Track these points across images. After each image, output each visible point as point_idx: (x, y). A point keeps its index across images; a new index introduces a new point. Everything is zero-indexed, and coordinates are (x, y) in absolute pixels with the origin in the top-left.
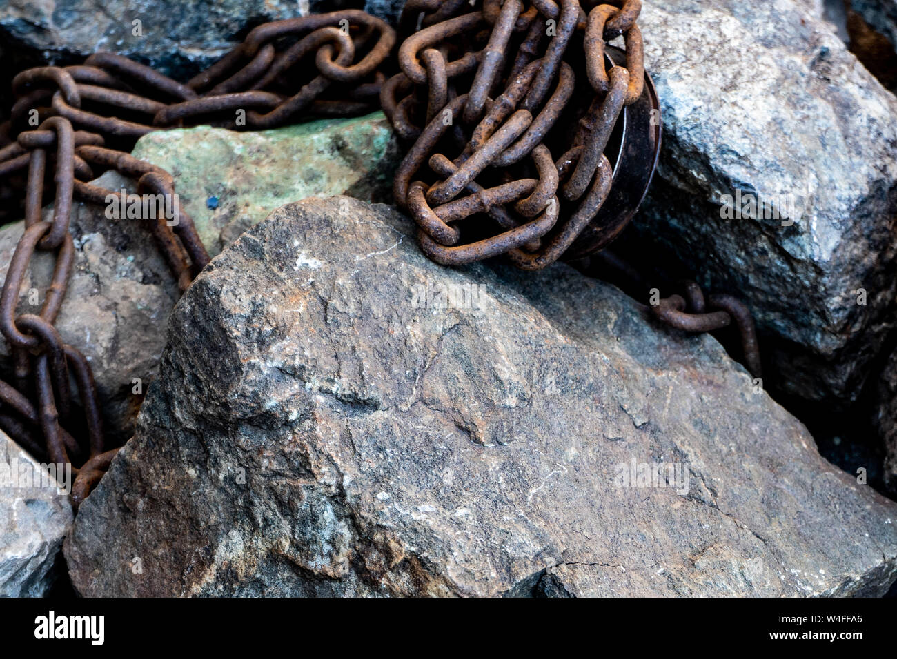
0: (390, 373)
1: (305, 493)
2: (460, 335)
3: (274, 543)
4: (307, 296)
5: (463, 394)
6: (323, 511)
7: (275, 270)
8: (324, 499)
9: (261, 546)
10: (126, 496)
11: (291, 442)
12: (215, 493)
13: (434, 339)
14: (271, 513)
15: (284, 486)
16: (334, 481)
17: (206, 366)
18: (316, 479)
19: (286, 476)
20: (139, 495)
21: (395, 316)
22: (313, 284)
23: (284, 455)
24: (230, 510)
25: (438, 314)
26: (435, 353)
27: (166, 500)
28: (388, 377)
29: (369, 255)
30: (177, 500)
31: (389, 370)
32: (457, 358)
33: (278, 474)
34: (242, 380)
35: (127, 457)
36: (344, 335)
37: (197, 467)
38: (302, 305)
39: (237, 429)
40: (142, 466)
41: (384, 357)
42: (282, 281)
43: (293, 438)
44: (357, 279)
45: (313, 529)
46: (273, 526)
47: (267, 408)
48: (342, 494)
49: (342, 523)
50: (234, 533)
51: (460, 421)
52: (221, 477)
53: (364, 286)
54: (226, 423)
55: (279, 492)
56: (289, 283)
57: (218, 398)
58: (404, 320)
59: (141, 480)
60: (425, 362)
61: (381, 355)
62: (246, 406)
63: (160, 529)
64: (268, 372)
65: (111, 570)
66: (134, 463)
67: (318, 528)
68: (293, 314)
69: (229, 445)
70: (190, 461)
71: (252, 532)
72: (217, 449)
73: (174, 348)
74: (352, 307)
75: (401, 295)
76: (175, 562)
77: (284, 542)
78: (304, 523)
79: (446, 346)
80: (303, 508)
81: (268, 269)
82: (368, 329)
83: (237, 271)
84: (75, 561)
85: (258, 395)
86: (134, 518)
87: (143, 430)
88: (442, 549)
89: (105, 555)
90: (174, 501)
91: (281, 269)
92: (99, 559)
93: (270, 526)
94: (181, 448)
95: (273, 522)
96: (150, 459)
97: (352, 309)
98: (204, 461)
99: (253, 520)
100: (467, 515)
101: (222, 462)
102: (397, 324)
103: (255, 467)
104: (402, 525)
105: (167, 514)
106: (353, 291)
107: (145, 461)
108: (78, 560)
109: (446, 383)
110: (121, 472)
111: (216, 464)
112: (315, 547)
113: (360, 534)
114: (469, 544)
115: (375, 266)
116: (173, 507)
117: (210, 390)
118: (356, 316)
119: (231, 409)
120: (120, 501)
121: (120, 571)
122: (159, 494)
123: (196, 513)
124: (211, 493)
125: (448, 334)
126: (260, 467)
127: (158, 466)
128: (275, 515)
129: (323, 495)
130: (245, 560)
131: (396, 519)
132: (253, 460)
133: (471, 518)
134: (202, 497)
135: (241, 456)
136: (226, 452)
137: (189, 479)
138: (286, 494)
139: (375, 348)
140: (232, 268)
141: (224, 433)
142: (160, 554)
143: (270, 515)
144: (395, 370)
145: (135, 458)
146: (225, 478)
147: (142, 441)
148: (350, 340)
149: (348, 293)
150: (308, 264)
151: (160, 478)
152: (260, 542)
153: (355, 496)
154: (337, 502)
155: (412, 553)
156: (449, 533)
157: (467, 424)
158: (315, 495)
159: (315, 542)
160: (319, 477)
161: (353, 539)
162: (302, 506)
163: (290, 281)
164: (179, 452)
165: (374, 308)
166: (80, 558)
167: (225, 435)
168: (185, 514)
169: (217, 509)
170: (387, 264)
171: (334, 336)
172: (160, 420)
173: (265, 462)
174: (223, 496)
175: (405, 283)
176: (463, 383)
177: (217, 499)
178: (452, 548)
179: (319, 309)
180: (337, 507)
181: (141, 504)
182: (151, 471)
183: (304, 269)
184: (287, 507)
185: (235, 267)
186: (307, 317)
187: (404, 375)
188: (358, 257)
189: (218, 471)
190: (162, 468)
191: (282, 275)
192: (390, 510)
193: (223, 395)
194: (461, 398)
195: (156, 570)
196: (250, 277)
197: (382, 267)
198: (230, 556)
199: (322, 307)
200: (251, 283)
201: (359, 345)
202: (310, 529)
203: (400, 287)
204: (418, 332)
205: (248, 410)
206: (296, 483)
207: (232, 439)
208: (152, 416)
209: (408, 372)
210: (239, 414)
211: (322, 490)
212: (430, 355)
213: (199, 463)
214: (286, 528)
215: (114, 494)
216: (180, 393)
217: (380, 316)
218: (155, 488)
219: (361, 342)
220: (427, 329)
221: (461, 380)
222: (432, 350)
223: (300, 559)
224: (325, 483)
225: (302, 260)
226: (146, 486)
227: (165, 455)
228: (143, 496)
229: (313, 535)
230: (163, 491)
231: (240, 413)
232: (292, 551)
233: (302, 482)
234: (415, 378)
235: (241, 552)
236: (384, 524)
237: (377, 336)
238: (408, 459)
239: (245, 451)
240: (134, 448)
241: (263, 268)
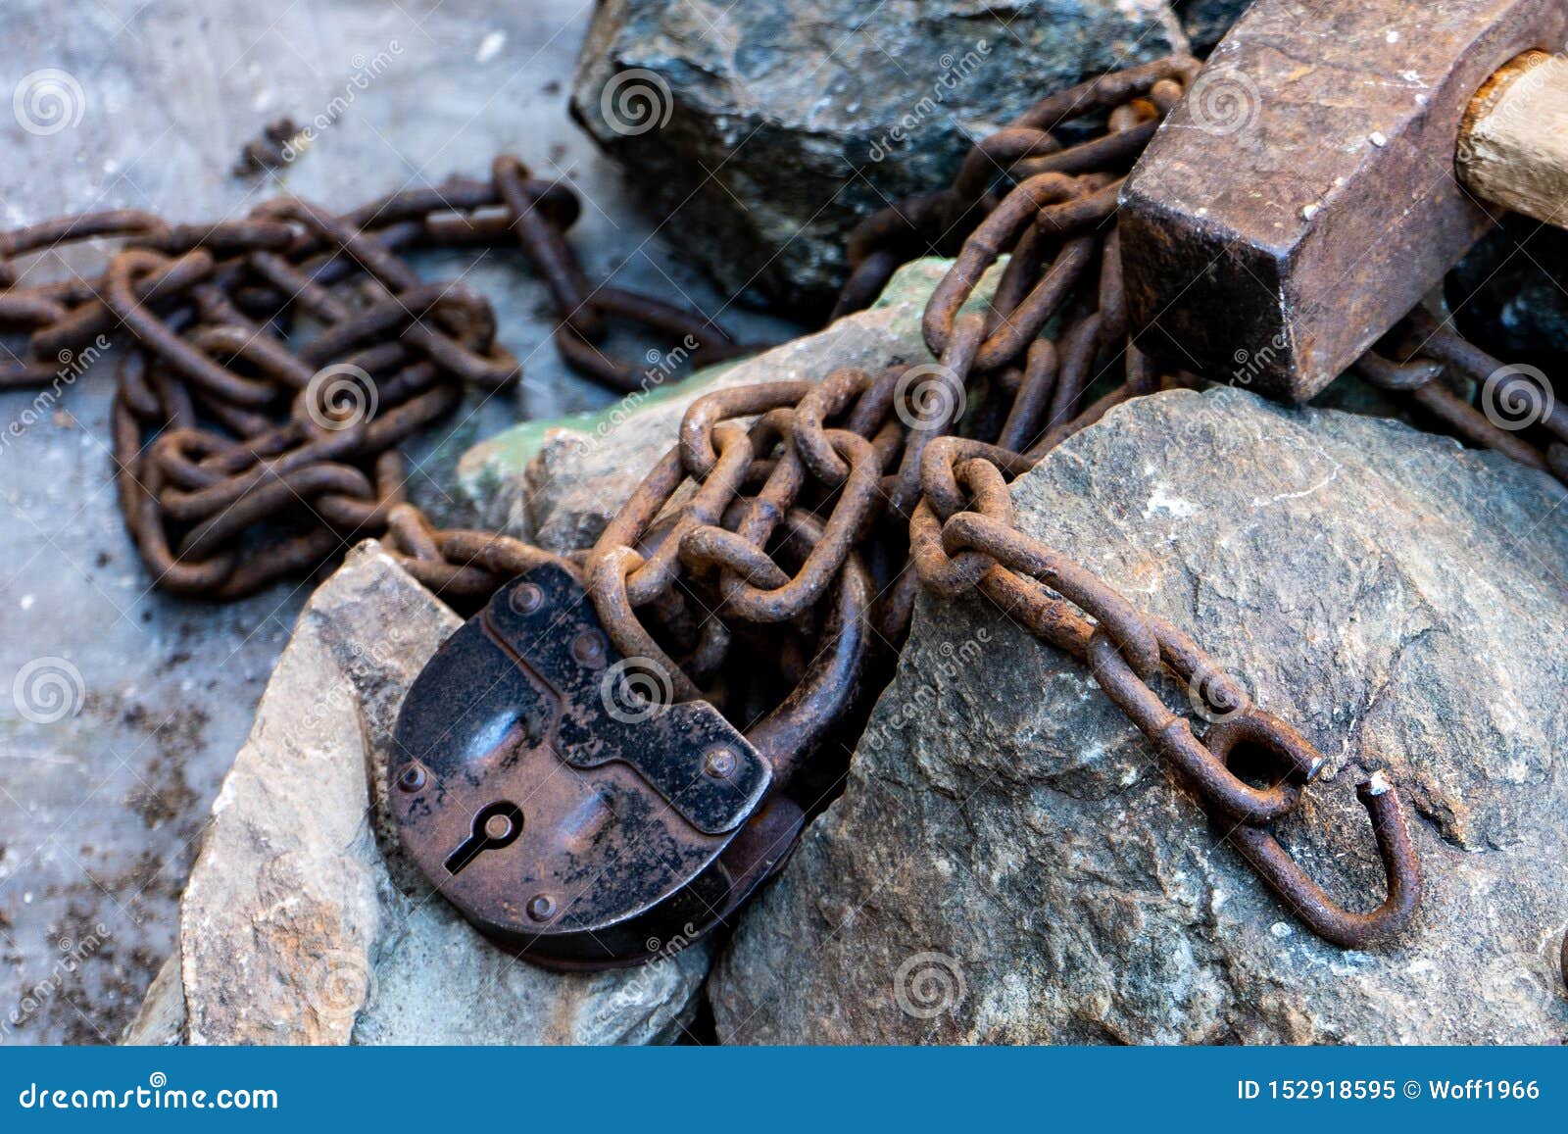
0: (1305, 711)
1: (1143, 916)
2: (1432, 649)
3: (1083, 1000)
4: (1165, 565)
5: (1432, 755)
6: (1173, 950)
7: (1110, 515)
8: (1176, 929)
9: (1059, 1003)
10: (825, 900)
11: (1122, 824)
12: (983, 904)
13: (1385, 655)
14: (1080, 947)
15: (1106, 901)
16: (1197, 898)
17: (979, 679)
18: (1165, 892)
19: (1110, 883)
20: (847, 900)
21: (1318, 609)
22: (1175, 545)
23: (1110, 846)
24: (1007, 938)
25: (1395, 609)
26: (1386, 679)
27: (895, 912)
28: (1301, 718)
29: (1276, 498)
30: (915, 912)
31: (1303, 706)
32: (1424, 688)
33: (1095, 878)
34: (1041, 710)
35: (830, 832)
36: (1227, 638)
37: (953, 856)
38: (1155, 581)
39: (1027, 795)
40: (854, 847)
41: (1295, 682)
42: (1121, 536)
43: (1127, 816)
44: (1254, 540)
45: (1154, 980)
46: (1082, 970)
47: (1084, 761)
48: (1209, 922)
49: (1207, 973)
50: (1013, 978)
51: (1423, 800)
52: (995, 877)
53: (1266, 553)
54: (1010, 782)
55: (1096, 910)
56: (1134, 540)
57: (997, 738)
58: (1333, 618)
59: (853, 874)
60: (1367, 695)
61: (1290, 679)
62: (1046, 755)
63: (881, 962)
64: (1089, 697)
65: (791, 1029)
66: (841, 842)
67: (1163, 979)
68: (1138, 597)
69: (1012, 823)
70: (940, 846)
71: (1045, 979)
72: (991, 828)
73: (924, 644)
74: (1243, 588)
75: (1331, 573)
76: (906, 1023)
77: (1100, 1000)
78: (1138, 969)
79: (1405, 668)
80: (1138, 942)
81: (1097, 513)
82: (1269, 631)
83: (1043, 514)
84: (728, 1009)
85: (1068, 737)
86: (837, 939)
87: (861, 784)
88: (1381, 1031)
89: (782, 1002)
90: (911, 915)
91: (1120, 514)
92: (771, 1008)
93: (1077, 969)
94: (926, 822)
95: (1083, 964)
96: (870, 835)
97: (1242, 594)
98: (967, 847)
99: (1047, 956)
100: (1429, 972)
101: (998, 851)
102: (1321, 624)
103: (1057, 864)
104: (1313, 984)
105: (896, 937)
106: (1245, 561)
107: (861, 840)
108: (734, 1009)
109: (1403, 734)
110: (817, 857)
111: (987, 854)
112: (1155, 1013)
113: (1237, 995)
114: (1430, 1024)
115: (1286, 517)
116: (908, 925)
117: (984, 723)
118: (1248, 606)
119: (1019, 759)
120: (815, 907)
121: (807, 1032)
122: (884, 900)
123: (948, 937)
124: (978, 905)
125: (1410, 647)
126: (1066, 866)
127: (884, 850)
128: (1087, 950)
129: (1175, 921)
130: (1029, 1027)
131: (1304, 974)
132: (1053, 851)
133: (1435, 978)
134: (958, 912)
135: (1033, 843)
136: (1007, 835)
137: (938, 877)
138: (1109, 916)
139: (1279, 666)
140: (1033, 509)
141: (1005, 799)
142: (879, 1006)
143: (1077, 949)
144: (1314, 706)
145: (844, 833)
146: (1003, 880)
147: (857, 805)
148: (1236, 648)
149: (1238, 565)
150: (1167, 509)
151: (886, 872)
152: (1057, 998)
153: (1231, 927)
154: (1198, 935)
155: (1328, 1036)
156: (1395, 1003)
157: (1436, 808)
158: (1161, 919)
159: (1156, 1004)
160: (1169, 889)
161: (1224, 1001)
162: (1136, 936)
163: (1134, 536)
164: (922, 829)
165: (1281, 593)
166: (737, 1004)
167: (1005, 803)
168: (928, 939)
169: (985, 934)
170: (1308, 516)
171: (1208, 642)
172: (892, 769)
173: (1075, 858)
174: (996, 912)
175: (1339, 550)
176: (1433, 737)
177: (986, 916)
178: (1400, 1031)
179: (1183, 590)
180: (1199, 945)
181: (850, 916)
182: (872, 858)
183: (1160, 515)
184: (1108, 939)
185: (1038, 507)
186: (1162, 603)
187: (1329, 715)
188: (1257, 501)
189: (991, 868)
190: (891, 855)
191: (1122, 524)
192: (1293, 956)
193: (1006, 734)
194: (1426, 762)
195: (872, 1035)
196: (1065, 525)
197: (1298, 520)
198: (1003, 1018)
199: (1190, 587)
200: (1065, 538)
201: (1253, 658)
202: (1148, 979)
203: (1329, 558)
204: (1356, 639)
205: (1050, 763)
206: (1128, 898)
207: (1018, 812)
208: (879, 761)
209: (1336, 711)
210: (1033, 769)
211: (1174, 913)
212: (1377, 682)
213: (957, 850)
214: (1107, 978)
215: (803, 895)
216: (930, 724)
217: (1292, 607)
218: (876, 889)
219: (1256, 654)
220: (1374, 636)
221: (1429, 730)
222: (1380, 672)
223: (1127, 1032)
224: (1180, 901)
225: (1157, 500)
226: (860, 883)
227: (897, 832)
228: (854, 902)
229: (1154, 990)
230: (889, 894)
231: (1036, 768)
232: (1115, 1015)
233: (1139, 897)
234: (1349, 723)
235: (1023, 1013)
236: (1282, 979)
237: (1285, 643)
238: (1329, 866)
239: (1040, 834)
240: (842, 815)
241: (1088, 511)
